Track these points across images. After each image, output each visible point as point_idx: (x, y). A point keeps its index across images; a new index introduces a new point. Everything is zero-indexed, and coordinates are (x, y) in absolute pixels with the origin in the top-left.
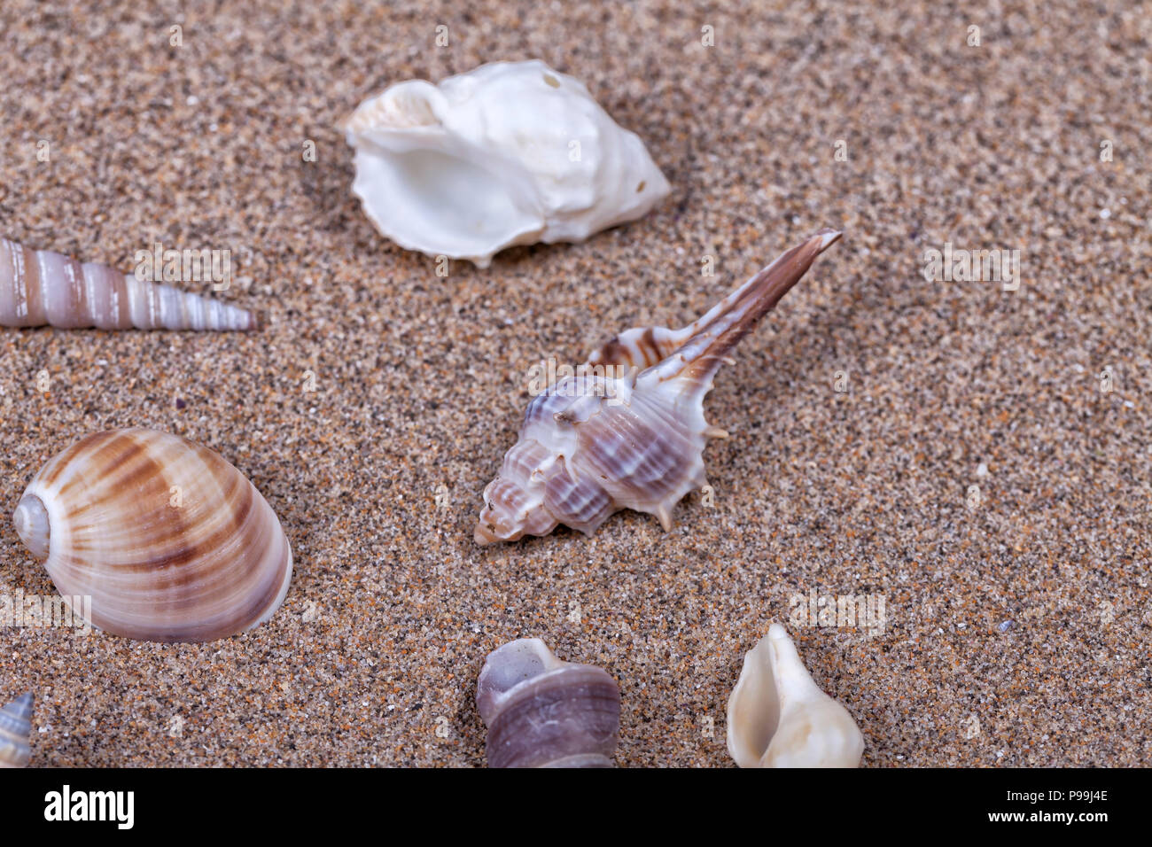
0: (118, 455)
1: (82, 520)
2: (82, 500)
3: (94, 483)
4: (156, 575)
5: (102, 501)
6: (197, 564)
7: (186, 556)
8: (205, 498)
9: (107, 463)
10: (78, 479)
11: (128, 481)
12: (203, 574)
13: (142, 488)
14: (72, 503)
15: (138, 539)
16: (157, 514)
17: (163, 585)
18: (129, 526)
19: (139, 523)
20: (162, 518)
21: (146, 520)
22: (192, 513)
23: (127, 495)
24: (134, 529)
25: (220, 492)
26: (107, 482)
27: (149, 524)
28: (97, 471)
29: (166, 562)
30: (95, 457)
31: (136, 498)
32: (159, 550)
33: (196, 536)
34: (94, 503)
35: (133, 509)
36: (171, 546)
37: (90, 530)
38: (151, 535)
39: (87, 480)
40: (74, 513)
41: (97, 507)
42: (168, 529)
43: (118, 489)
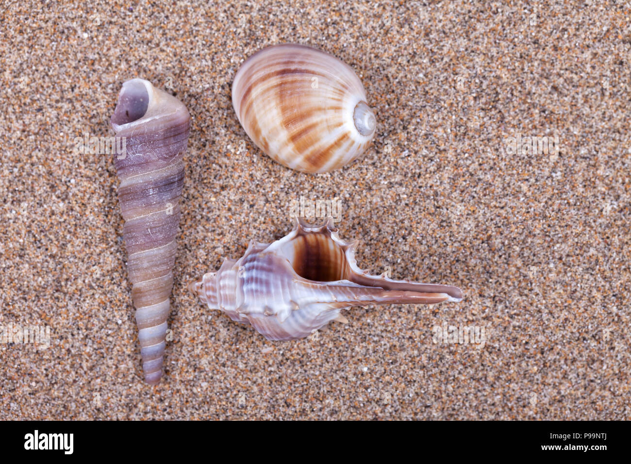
0: (304, 137)
1: (334, 103)
2: (330, 115)
3: (321, 122)
4: (303, 67)
5: (320, 109)
6: (279, 68)
7: (283, 72)
8: (263, 101)
9: (311, 133)
10: (330, 128)
11: (302, 117)
12: (278, 64)
13: (295, 111)
14: (337, 114)
15: (306, 84)
16: (291, 94)
17: (302, 63)
18: (309, 91)
19: (302, 92)
20: (289, 92)
21: (298, 93)
22: (272, 92)
23: (304, 108)
24: (306, 90)
25: (255, 105)
26: (314, 119)
27: (297, 90)
28: (318, 129)
29: (295, 71)
30: (317, 140)
31: (300, 106)
32: (297, 77)
33: (275, 81)
34: (324, 109)
35: (304, 99)
36: (289, 78)
37: (331, 96)
38: (298, 85)
39: (325, 125)
40: (337, 109)
41: (324, 107)
42: (288, 86)
43: (308, 114)
